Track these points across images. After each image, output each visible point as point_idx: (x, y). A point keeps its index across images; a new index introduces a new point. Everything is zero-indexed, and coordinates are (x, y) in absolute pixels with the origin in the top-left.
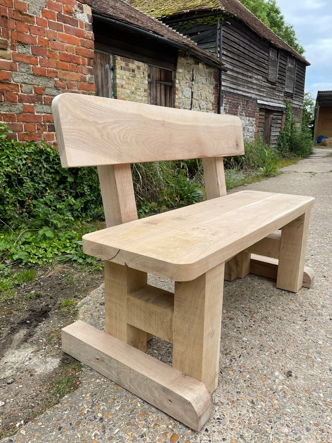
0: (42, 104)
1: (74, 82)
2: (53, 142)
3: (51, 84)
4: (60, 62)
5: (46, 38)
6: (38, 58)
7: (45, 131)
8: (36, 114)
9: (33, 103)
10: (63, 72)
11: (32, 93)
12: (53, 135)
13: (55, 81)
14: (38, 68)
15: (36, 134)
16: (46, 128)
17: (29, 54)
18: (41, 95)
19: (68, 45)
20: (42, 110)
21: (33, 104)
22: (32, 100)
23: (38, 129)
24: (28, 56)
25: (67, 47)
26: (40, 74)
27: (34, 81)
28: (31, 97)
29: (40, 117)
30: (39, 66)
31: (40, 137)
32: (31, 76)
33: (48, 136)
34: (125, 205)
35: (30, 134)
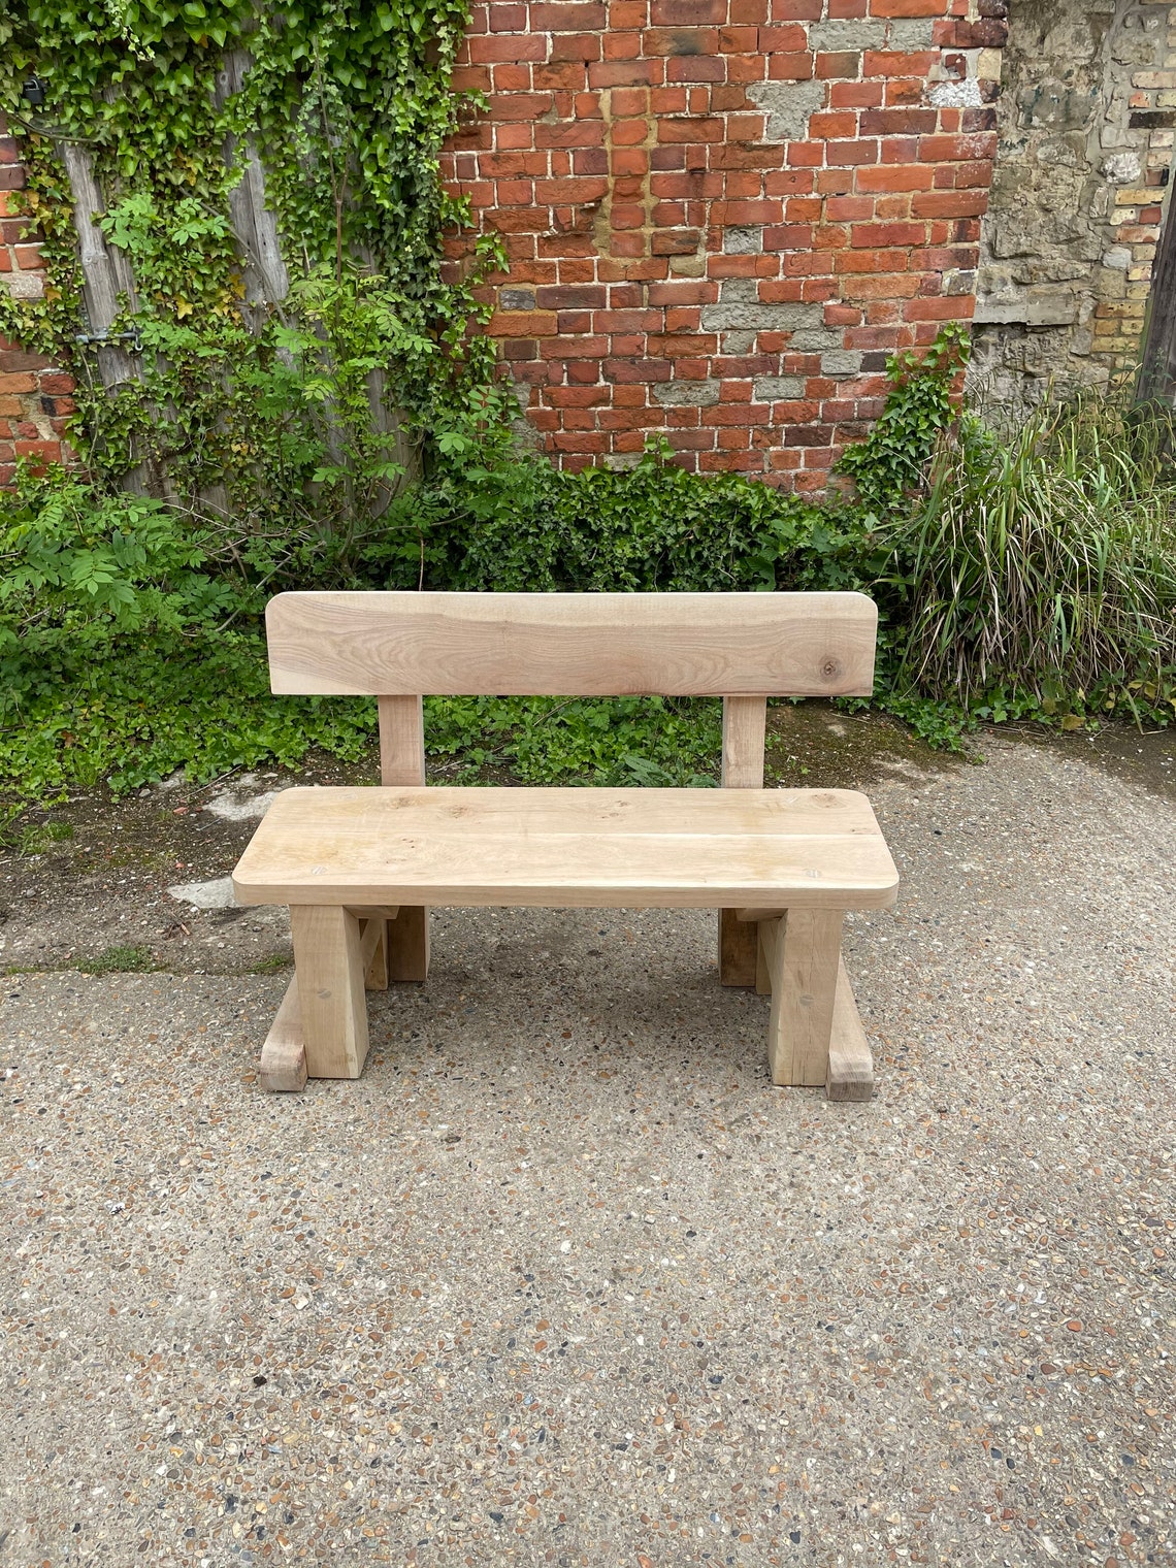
0: (775, 375)
1: (891, 302)
2: (793, 472)
3: (813, 318)
4: (853, 252)
5: (814, 195)
6: (782, 255)
7: (775, 445)
8: (754, 402)
9: (752, 375)
10: (858, 278)
11: (750, 350)
12: (798, 454)
13: (827, 310)
14: (778, 283)
15: (749, 453)
16: (780, 437)
17: (756, 250)
18: (778, 352)
19: (884, 197)
20: (775, 392)
21: (749, 379)
22: (748, 368)
23: (756, 442)
24: (751, 258)
25: (882, 205)
26: (781, 297)
27: (761, 320)
28: (745, 361)
29: (766, 409)
30: (781, 277)
31: (758, 459)
32: (754, 308)
33: (779, 457)
34: (393, 758)
35: (730, 454)
